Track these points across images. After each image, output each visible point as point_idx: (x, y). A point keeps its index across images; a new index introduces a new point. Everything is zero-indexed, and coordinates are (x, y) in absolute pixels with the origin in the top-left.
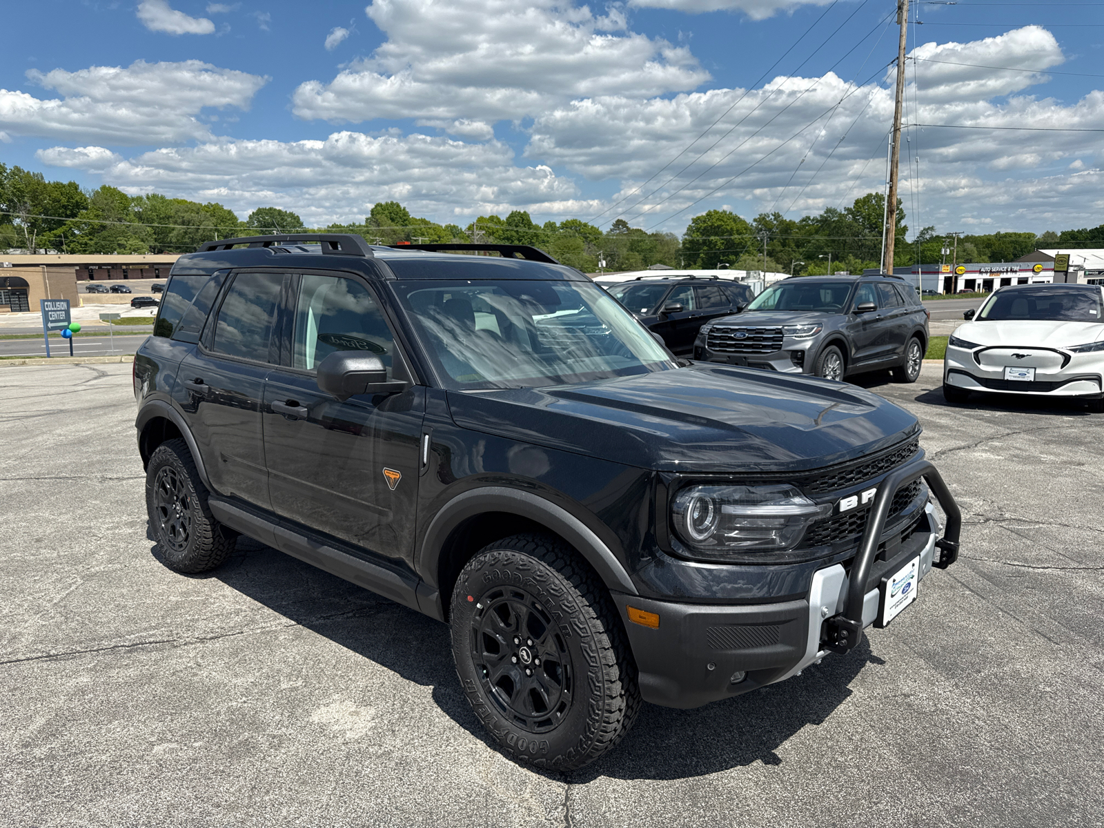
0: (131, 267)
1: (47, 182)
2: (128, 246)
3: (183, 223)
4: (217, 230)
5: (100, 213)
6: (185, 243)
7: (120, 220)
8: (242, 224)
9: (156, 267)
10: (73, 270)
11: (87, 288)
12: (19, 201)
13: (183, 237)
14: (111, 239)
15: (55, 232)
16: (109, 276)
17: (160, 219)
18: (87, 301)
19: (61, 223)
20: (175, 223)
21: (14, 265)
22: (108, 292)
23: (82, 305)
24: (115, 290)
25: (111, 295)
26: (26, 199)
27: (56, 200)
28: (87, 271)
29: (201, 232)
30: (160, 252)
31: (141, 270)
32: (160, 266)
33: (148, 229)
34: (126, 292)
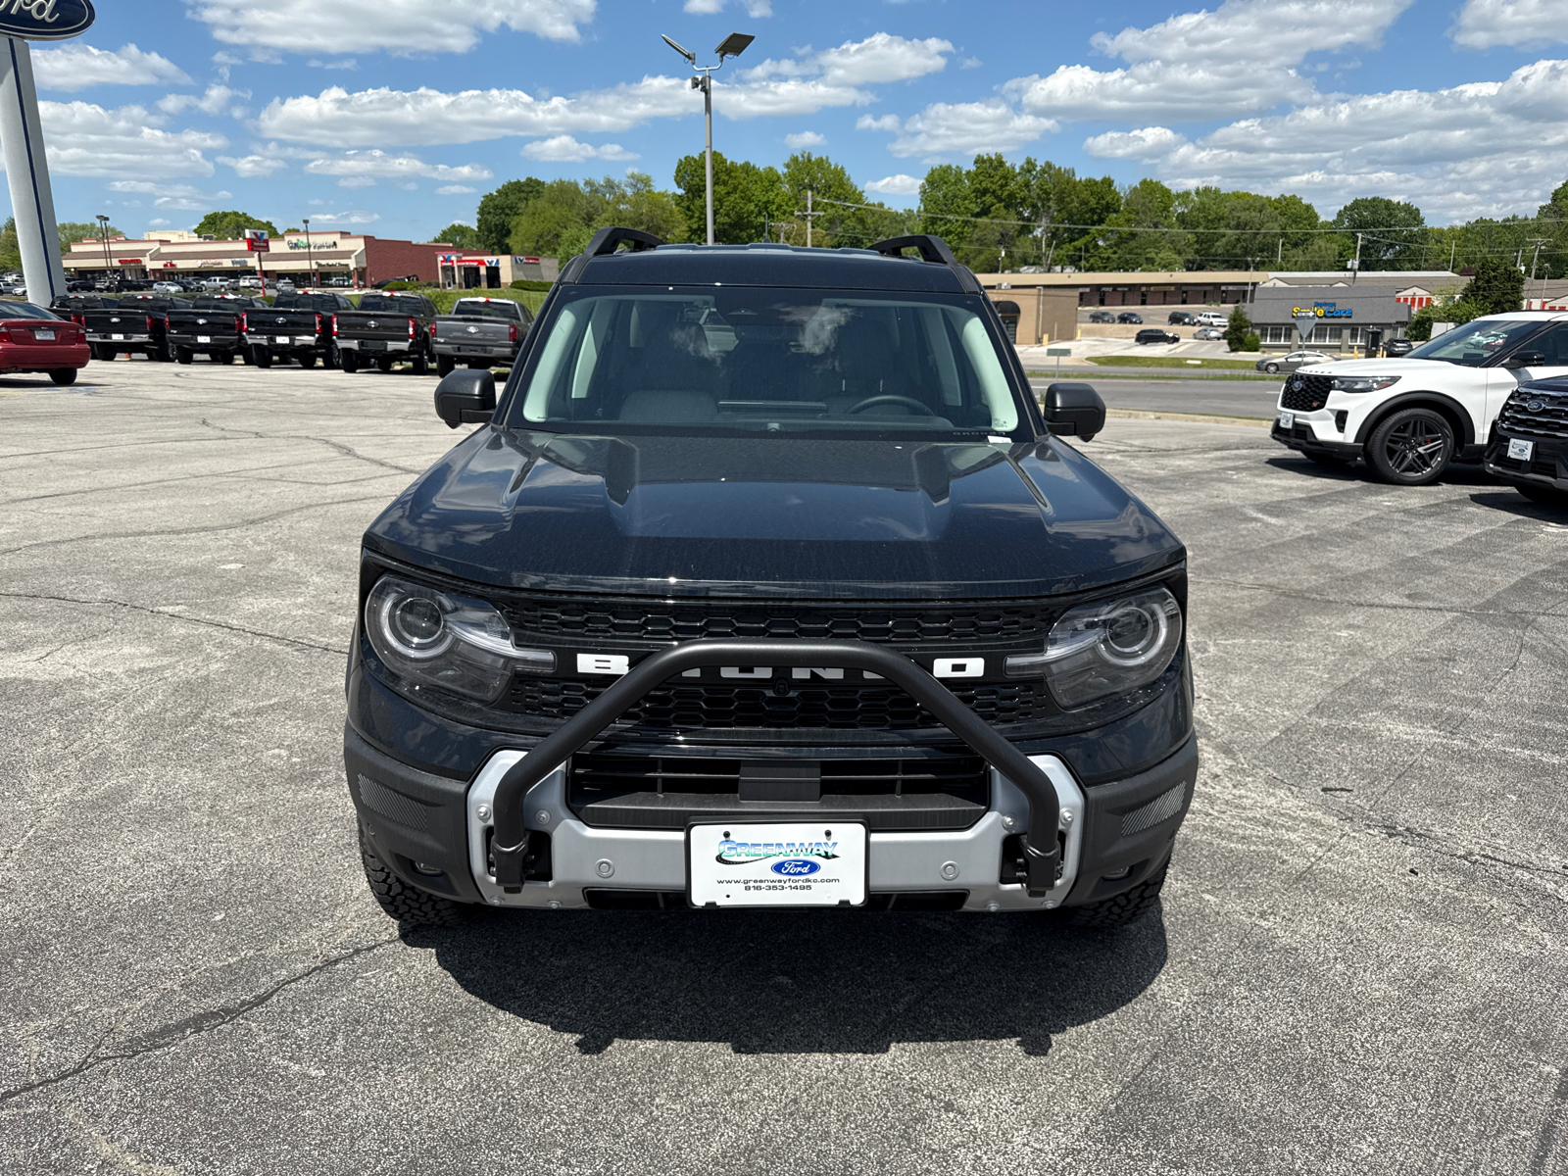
0: (1152, 289)
1: (1078, 179)
2: (1158, 260)
3: (1237, 227)
4: (1284, 235)
5: (1133, 216)
6: (1236, 255)
7: (1156, 226)
8: (1325, 224)
9: (1184, 288)
10: (1076, 293)
11: (1092, 316)
12: (1043, 206)
13: (1234, 247)
14: (1139, 251)
15: (1076, 243)
16: (1123, 300)
17: (1209, 221)
18: (1087, 333)
19: (1085, 232)
20: (1227, 226)
21: (1013, 287)
22: (1114, 322)
23: (1078, 338)
24: (1124, 319)
25: (1118, 326)
26: (1051, 204)
27: (1085, 203)
28: (1099, 295)
29: (1260, 238)
30: (1200, 268)
31: (1165, 293)
32: (1189, 288)
33: (1189, 236)
34: (1135, 323)
